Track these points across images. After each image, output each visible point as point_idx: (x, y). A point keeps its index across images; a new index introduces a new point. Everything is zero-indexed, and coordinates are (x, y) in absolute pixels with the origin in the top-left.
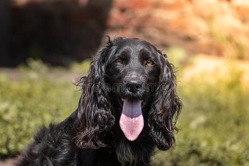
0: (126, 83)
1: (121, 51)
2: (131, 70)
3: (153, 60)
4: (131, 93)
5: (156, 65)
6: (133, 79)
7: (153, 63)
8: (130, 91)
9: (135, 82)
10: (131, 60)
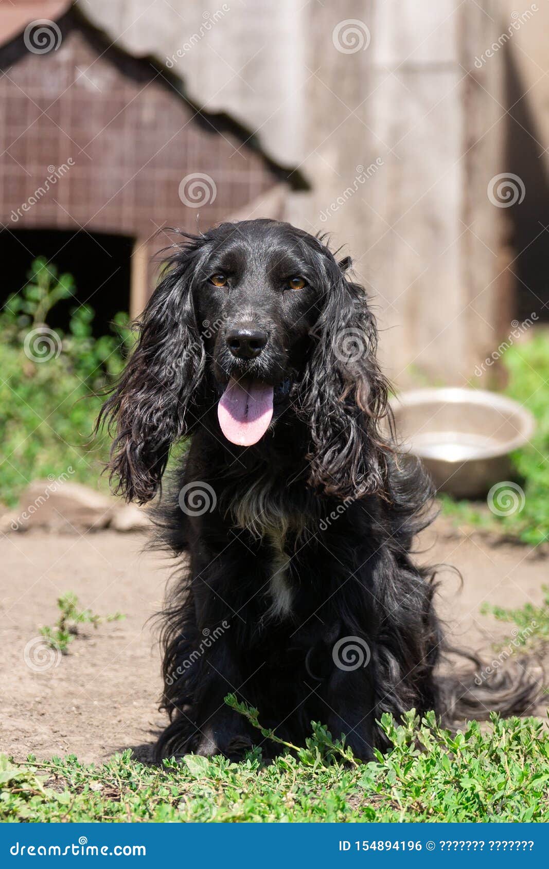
0: (228, 335)
1: (222, 254)
2: (242, 300)
3: (305, 277)
4: (238, 360)
5: (312, 288)
6: (244, 326)
7: (306, 284)
8: (236, 355)
9: (248, 332)
10: (247, 278)
